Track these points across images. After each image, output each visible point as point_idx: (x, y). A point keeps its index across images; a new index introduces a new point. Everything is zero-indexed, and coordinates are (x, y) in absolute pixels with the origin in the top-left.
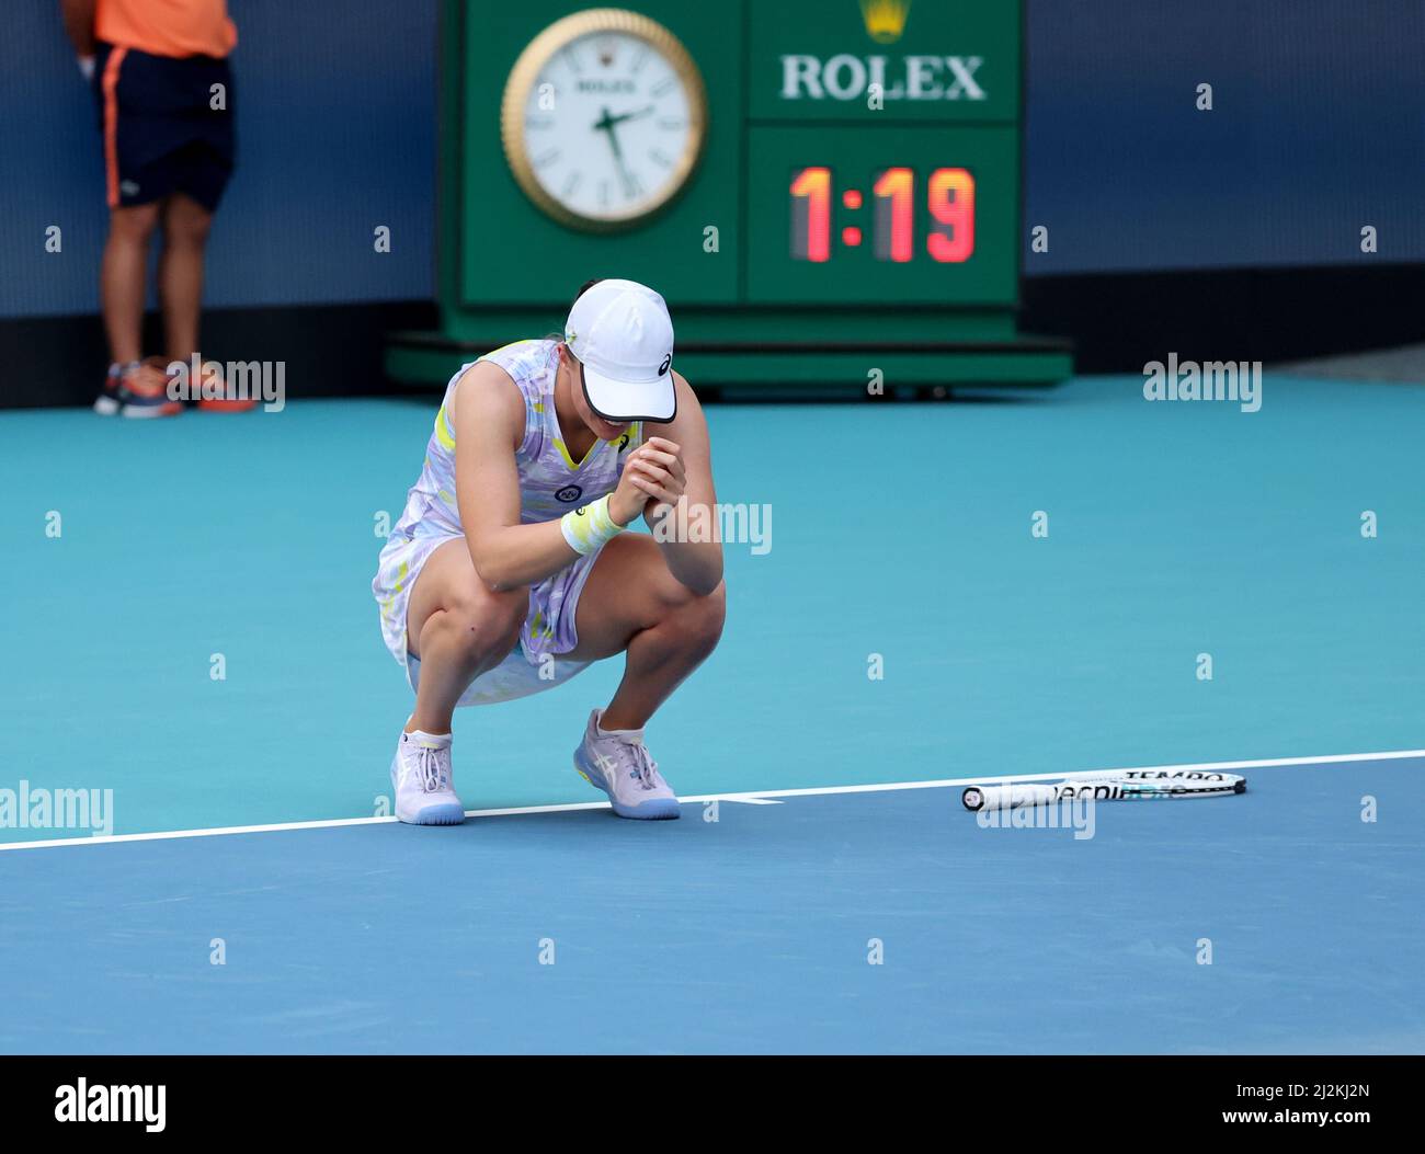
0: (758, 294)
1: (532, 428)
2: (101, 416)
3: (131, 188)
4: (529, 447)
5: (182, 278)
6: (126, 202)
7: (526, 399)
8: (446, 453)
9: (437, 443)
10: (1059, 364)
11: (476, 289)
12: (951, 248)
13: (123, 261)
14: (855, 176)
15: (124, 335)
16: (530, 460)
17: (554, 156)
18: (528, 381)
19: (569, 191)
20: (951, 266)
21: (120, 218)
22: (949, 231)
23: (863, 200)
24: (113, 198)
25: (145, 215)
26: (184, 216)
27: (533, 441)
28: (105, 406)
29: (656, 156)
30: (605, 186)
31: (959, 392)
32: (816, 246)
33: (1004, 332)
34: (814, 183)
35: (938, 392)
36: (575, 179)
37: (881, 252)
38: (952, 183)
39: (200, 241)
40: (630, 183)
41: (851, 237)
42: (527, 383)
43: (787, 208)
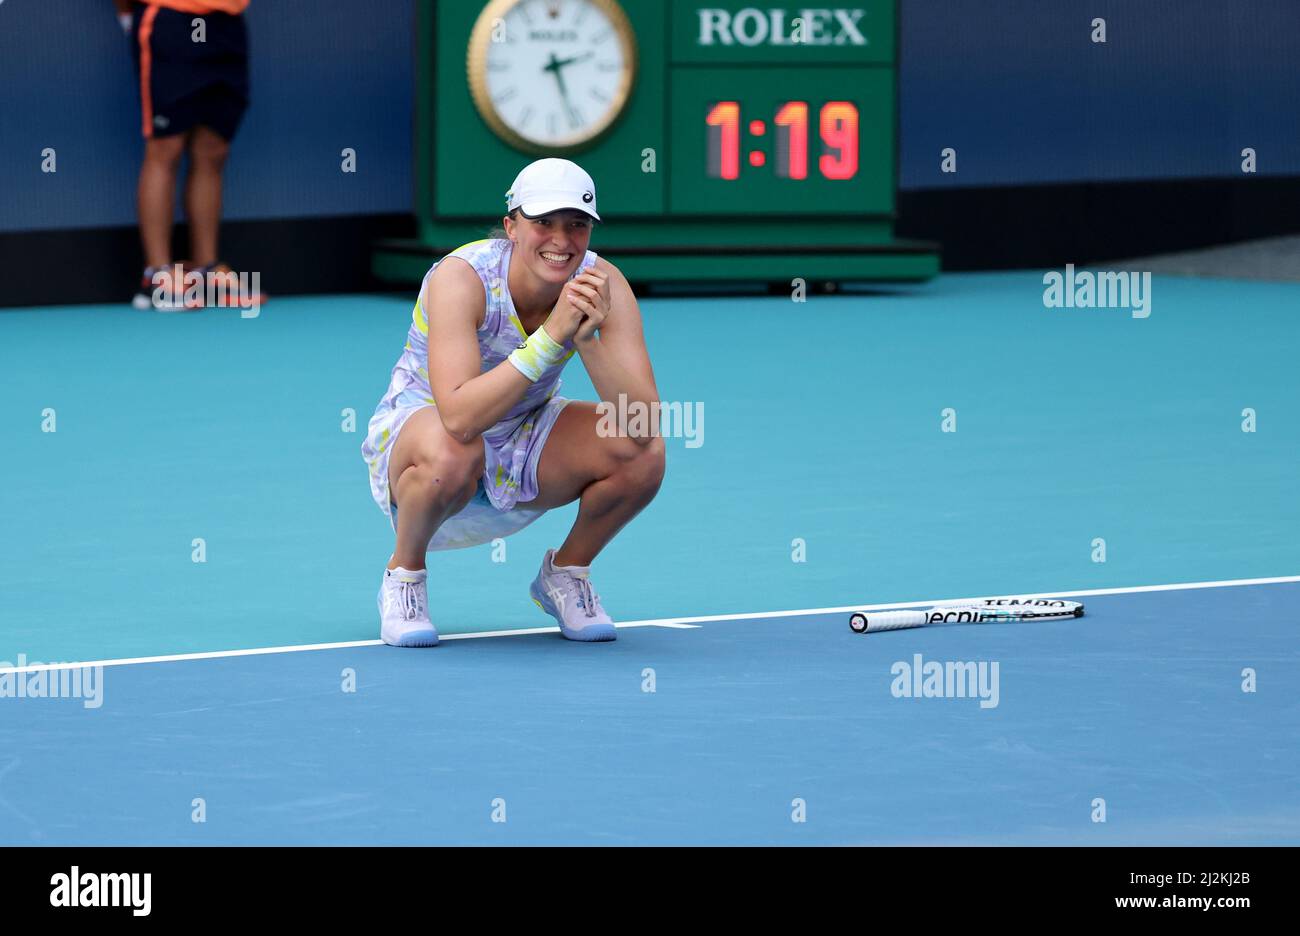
0: (679, 207)
1: (491, 309)
2: (140, 311)
3: (162, 122)
4: (490, 324)
5: (204, 194)
6: (159, 133)
7: (485, 284)
8: (424, 338)
9: (416, 330)
10: (930, 263)
11: (446, 205)
12: (840, 167)
13: (156, 182)
14: (759, 110)
15: (156, 242)
16: (492, 335)
17: (511, 93)
18: (486, 270)
19: (523, 122)
20: (839, 183)
21: (153, 147)
22: (837, 154)
23: (766, 129)
24: (147, 130)
25: (174, 144)
26: (207, 146)
27: (492, 320)
28: (141, 302)
29: (595, 93)
30: (552, 118)
31: (846, 287)
32: (728, 167)
33: (883, 237)
34: (726, 115)
35: (829, 286)
36: (528, 112)
37: (781, 171)
38: (839, 114)
39: (219, 166)
40: (573, 115)
41: (757, 159)
42: (486, 272)
43: (704, 135)
